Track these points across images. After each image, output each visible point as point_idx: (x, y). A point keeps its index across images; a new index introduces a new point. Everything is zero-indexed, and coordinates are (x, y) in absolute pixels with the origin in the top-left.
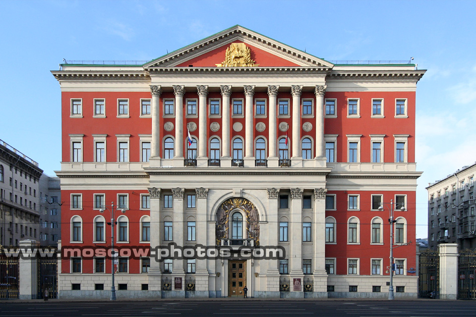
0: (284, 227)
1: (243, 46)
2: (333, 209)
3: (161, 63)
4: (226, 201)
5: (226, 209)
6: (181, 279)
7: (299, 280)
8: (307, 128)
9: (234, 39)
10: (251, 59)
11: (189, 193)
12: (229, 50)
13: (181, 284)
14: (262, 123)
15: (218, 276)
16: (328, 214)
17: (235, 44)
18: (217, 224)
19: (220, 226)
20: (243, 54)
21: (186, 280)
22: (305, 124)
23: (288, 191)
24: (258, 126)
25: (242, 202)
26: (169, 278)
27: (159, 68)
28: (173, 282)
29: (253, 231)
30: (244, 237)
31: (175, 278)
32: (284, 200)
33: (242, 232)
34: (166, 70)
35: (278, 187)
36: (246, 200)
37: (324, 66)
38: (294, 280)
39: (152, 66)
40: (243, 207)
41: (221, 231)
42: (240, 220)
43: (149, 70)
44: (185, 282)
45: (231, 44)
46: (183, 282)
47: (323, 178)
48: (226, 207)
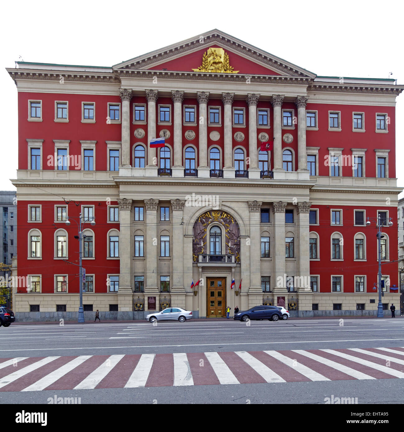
0: (265, 242)
1: (221, 52)
2: (316, 223)
3: (133, 65)
4: (203, 214)
5: (203, 223)
6: (155, 298)
7: (284, 298)
8: (288, 140)
9: (212, 43)
10: (230, 65)
11: (164, 205)
12: (207, 54)
13: (155, 304)
14: (240, 133)
15: (196, 295)
16: (312, 229)
17: (213, 49)
18: (194, 239)
19: (197, 241)
20: (222, 60)
21: (160, 300)
22: (285, 135)
23: (271, 204)
24: (237, 136)
25: (221, 215)
26: (141, 298)
27: (130, 71)
28: (146, 302)
29: (232, 246)
30: (224, 253)
31: (149, 298)
32: (265, 214)
33: (221, 248)
34: (138, 73)
35: (261, 199)
36: (226, 213)
37: (306, 76)
38: (279, 298)
39: (122, 68)
40: (222, 220)
41: (198, 246)
42: (218, 234)
43: (119, 72)
44: (159, 302)
45: (208, 48)
46: (157, 302)
47: (307, 191)
48: (204, 220)
